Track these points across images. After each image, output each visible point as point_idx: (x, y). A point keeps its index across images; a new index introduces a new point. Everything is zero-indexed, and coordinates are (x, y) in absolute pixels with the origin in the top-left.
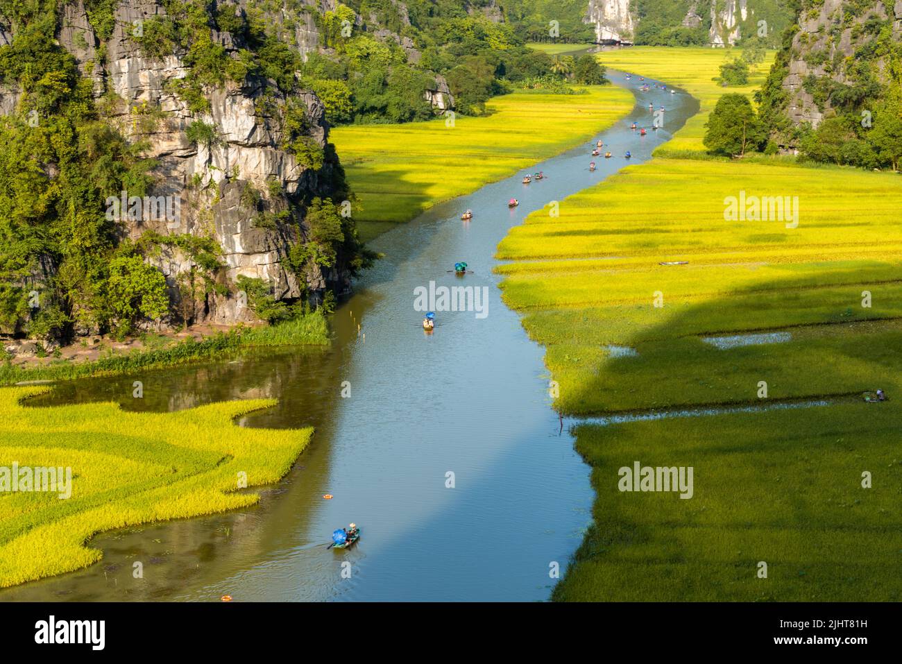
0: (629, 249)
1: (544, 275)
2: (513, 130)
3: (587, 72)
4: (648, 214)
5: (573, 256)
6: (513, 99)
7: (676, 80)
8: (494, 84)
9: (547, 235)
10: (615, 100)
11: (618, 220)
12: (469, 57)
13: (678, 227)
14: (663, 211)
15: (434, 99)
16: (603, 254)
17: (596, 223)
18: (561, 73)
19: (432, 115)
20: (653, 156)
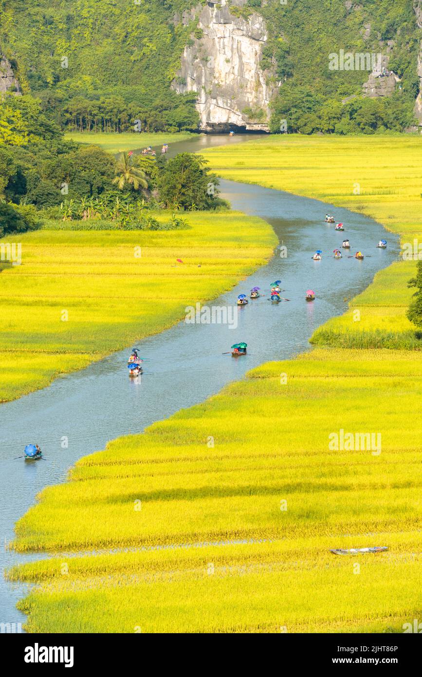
0: (271, 524)
1: (107, 579)
2: (44, 299)
3: (183, 186)
4: (307, 454)
5: (165, 540)
6: (42, 240)
9: (113, 500)
10: (237, 239)
11: (248, 469)
13: (365, 479)
16: (223, 535)
17: (208, 476)
18: (133, 190)
20: (312, 343)
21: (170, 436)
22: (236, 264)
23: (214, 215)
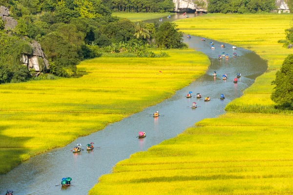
2: (102, 89)
3: (166, 37)
4: (223, 161)
6: (101, 62)
7: (245, 43)
8: (84, 48)
9: (133, 181)
10: (191, 62)
11: (196, 168)
12: (61, 25)
13: (250, 174)
14: (236, 159)
15: (30, 62)
17: (176, 171)
18: (143, 39)
19: (28, 76)
20: (226, 110)
21: (159, 152)
22: (191, 73)
23: (181, 51)
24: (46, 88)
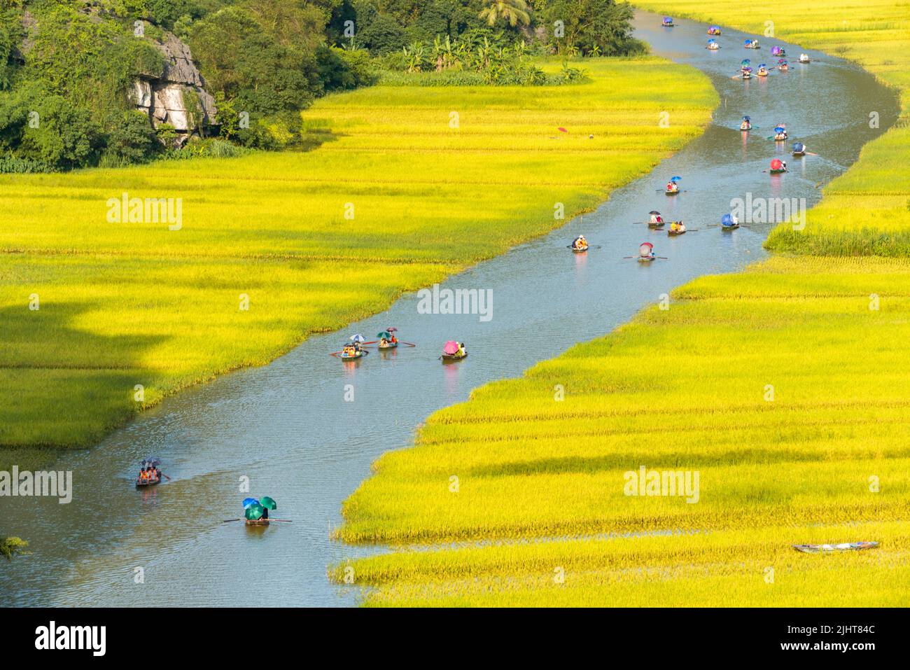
0: (710, 508)
1: (472, 582)
2: (381, 186)
3: (581, 21)
4: (759, 409)
5: (554, 529)
6: (378, 100)
7: (829, 36)
8: (324, 59)
9: (480, 472)
10: (657, 98)
11: (674, 429)
13: (844, 445)
14: (800, 402)
15: (158, 103)
16: (638, 524)
17: (615, 438)
18: (509, 27)
19: (153, 146)
20: (768, 248)
21: (561, 383)
22: (658, 133)
23: (626, 63)
24: (208, 182)
